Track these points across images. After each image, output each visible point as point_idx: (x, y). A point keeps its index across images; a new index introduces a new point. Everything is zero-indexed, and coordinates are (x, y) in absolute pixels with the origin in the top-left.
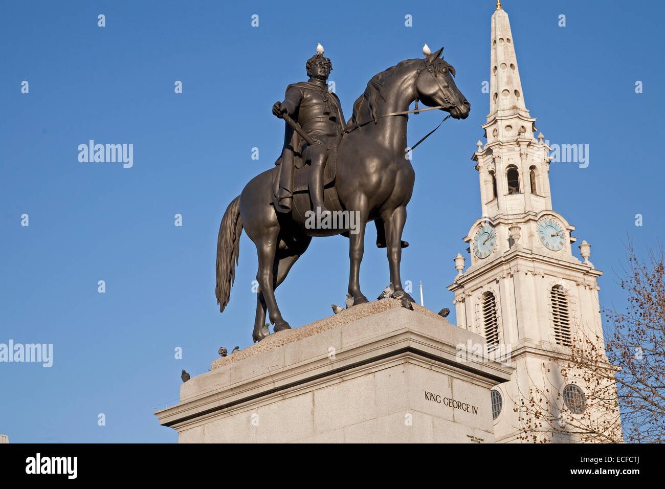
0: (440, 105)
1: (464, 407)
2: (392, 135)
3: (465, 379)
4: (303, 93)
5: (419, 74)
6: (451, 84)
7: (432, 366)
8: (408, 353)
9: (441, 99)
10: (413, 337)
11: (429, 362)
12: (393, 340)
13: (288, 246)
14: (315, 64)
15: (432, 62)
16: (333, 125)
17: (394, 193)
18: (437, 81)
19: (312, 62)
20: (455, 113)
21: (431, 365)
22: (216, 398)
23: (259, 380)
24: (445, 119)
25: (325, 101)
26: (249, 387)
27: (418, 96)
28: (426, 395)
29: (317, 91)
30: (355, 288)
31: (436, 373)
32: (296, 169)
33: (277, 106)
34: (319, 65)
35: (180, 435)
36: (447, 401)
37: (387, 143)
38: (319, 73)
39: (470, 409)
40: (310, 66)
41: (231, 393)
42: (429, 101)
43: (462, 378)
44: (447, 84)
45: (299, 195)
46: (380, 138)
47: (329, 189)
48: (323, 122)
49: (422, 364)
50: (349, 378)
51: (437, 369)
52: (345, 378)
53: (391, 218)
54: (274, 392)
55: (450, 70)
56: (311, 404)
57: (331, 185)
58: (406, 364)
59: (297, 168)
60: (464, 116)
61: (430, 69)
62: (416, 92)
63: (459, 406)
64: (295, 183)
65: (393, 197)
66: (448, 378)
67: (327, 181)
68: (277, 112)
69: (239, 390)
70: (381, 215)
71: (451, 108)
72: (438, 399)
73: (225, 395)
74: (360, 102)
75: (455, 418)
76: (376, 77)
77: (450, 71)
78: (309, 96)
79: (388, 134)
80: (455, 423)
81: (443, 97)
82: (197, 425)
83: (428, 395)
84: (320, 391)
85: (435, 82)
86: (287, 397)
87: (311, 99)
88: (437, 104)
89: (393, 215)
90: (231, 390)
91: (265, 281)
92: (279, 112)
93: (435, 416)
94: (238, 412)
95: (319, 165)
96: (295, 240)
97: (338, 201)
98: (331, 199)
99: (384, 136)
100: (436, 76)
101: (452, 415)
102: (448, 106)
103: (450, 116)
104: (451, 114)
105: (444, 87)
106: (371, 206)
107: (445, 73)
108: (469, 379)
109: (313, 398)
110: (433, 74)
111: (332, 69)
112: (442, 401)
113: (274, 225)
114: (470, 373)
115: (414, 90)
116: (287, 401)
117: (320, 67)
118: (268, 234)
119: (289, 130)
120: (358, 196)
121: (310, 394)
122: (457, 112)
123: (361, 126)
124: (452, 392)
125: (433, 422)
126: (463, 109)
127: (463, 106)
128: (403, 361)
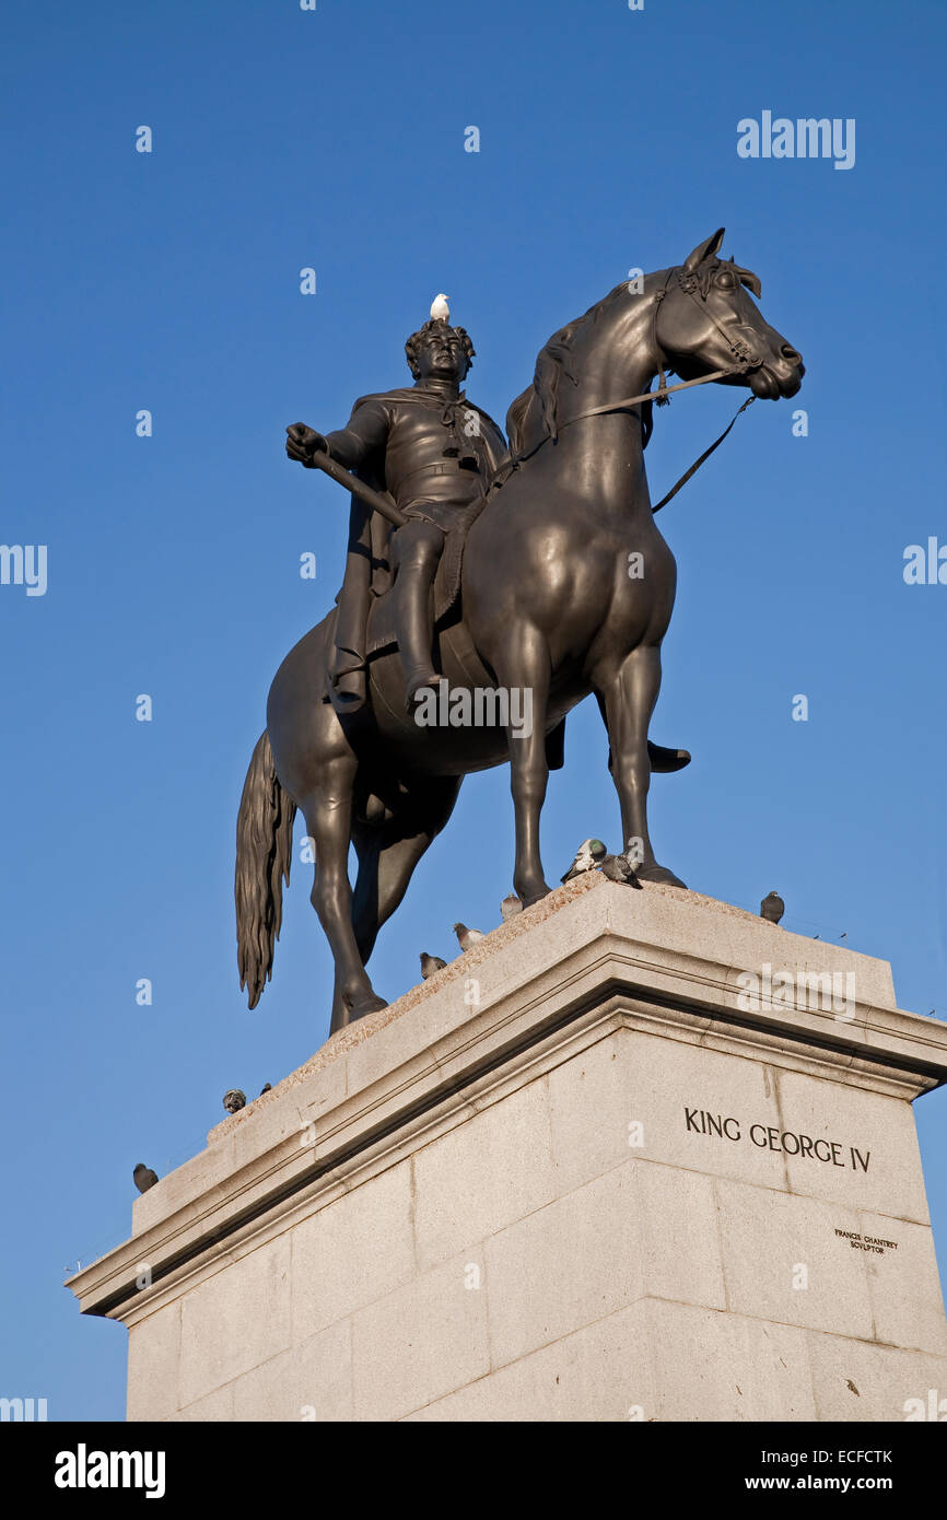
0: (718, 369)
1: (823, 1150)
2: (598, 462)
3: (823, 1072)
4: (391, 412)
5: (660, 302)
6: (749, 315)
7: (706, 1038)
8: (617, 998)
9: (723, 354)
10: (622, 950)
11: (693, 1025)
12: (574, 969)
13: (390, 809)
14: (424, 342)
15: (696, 267)
16: (472, 479)
17: (613, 611)
18: (708, 311)
19: (418, 340)
20: (763, 384)
21: (704, 1034)
22: (190, 1216)
23: (279, 1147)
24: (743, 409)
25: (447, 426)
26: (260, 1171)
27: (663, 358)
28: (689, 1119)
29: (426, 404)
30: (529, 873)
31: (721, 1057)
32: (376, 599)
33: (294, 433)
34: (433, 345)
35: (131, 1336)
36: (760, 1135)
37: (586, 487)
38: (435, 363)
39: (844, 1156)
40: (415, 352)
41: (222, 1196)
42: (690, 364)
43: (812, 1070)
44: (735, 316)
45: (381, 660)
46: (567, 476)
47: (451, 629)
48: (442, 475)
49: (671, 1033)
50: (489, 1101)
51: (724, 1047)
52: (480, 1105)
53: (617, 681)
54: (320, 1176)
55: (746, 283)
56: (409, 1193)
57: (453, 616)
58: (620, 1035)
59: (378, 596)
60: (788, 389)
61: (688, 286)
62: (661, 353)
63: (805, 1147)
64: (368, 632)
65: (613, 624)
66: (765, 1071)
67: (441, 609)
68: (298, 452)
69: (239, 1184)
70: (593, 678)
71: (752, 371)
72: (732, 1129)
73: (212, 1202)
74: (526, 403)
75: (793, 1182)
76: (562, 335)
77: (742, 284)
78: (405, 418)
79: (587, 462)
80: (793, 1198)
81: (728, 349)
82: (167, 1299)
83: (697, 1119)
84: (426, 1152)
85: (702, 315)
86: (355, 1182)
87: (411, 424)
88: (713, 368)
89: (621, 673)
90: (223, 1185)
91: (327, 903)
92: (302, 449)
93: (721, 1177)
94: (252, 1246)
95: (416, 570)
96: (403, 789)
97: (475, 657)
98: (458, 656)
99: (577, 469)
100: (704, 300)
101: (781, 1174)
102: (741, 368)
103: (753, 398)
104: (754, 391)
105: (728, 323)
106: (555, 652)
107: (729, 286)
108: (836, 1073)
109: (413, 1175)
110: (697, 295)
111: (473, 354)
112: (746, 1135)
113: (338, 753)
114: (835, 1055)
115: (650, 346)
116: (355, 1196)
117: (437, 346)
118: (326, 781)
119: (361, 513)
120: (516, 631)
121: (405, 1164)
122: (766, 380)
123: (523, 460)
124: (779, 1110)
125: (716, 1194)
126: (782, 369)
127: (781, 363)
128: (610, 1028)
